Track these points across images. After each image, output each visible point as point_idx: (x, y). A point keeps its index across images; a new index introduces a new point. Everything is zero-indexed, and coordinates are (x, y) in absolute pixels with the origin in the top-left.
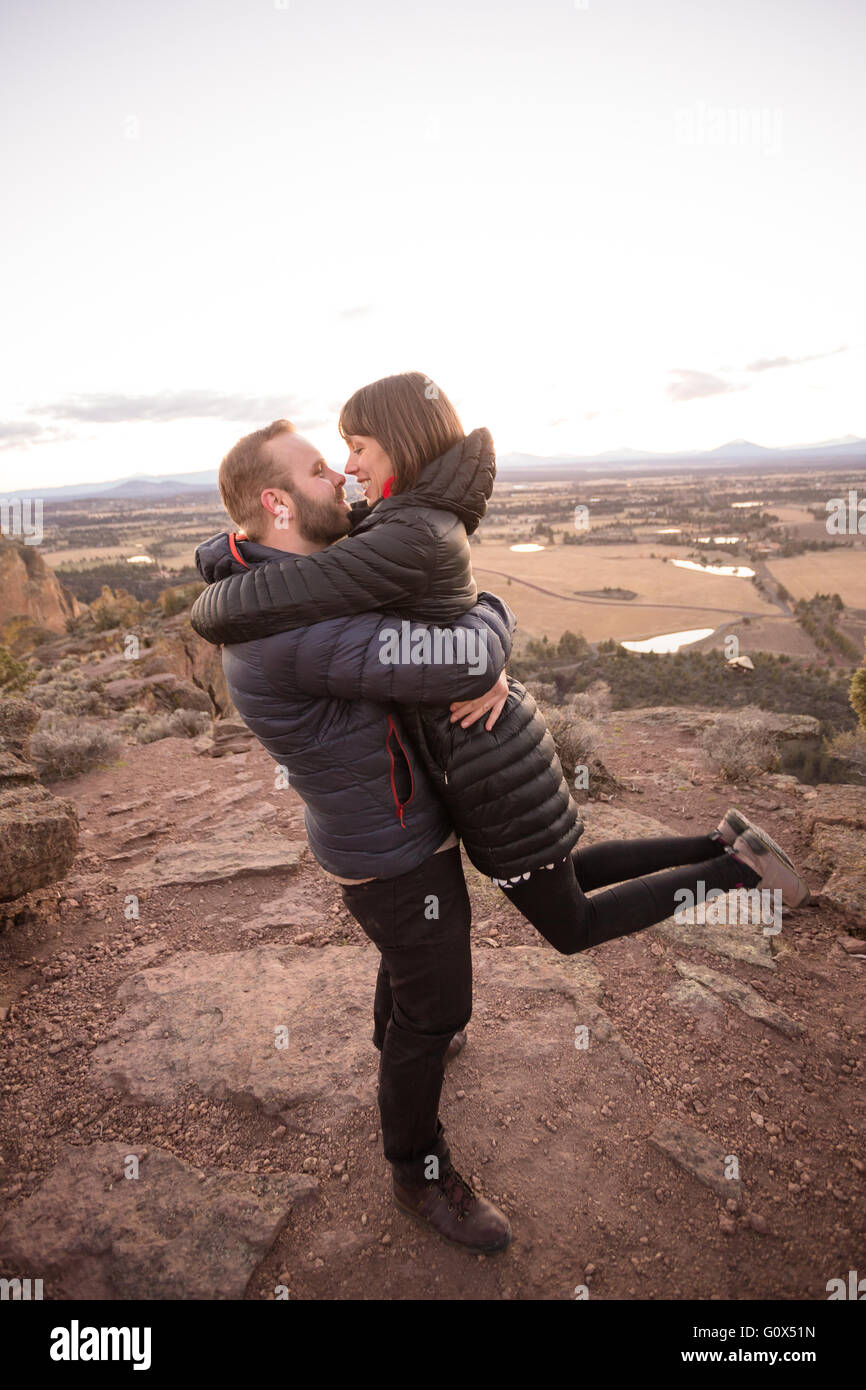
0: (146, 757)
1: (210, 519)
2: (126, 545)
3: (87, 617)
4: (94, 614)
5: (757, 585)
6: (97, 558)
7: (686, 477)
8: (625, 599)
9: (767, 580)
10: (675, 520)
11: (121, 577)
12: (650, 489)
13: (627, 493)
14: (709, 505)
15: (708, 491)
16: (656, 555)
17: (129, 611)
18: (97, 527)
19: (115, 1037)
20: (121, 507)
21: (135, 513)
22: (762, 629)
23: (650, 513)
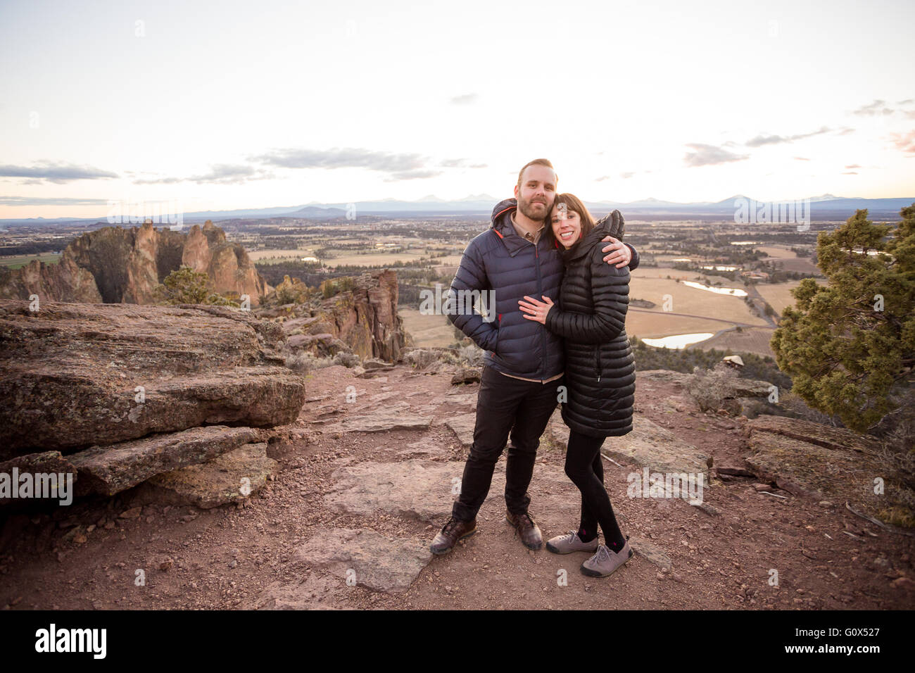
0: (325, 375)
1: (358, 235)
2: (301, 249)
3: (273, 295)
4: (278, 293)
5: (748, 303)
6: (282, 257)
7: (697, 222)
8: (646, 307)
9: (757, 299)
10: (686, 252)
11: (297, 270)
12: (669, 229)
13: (652, 231)
14: (713, 242)
15: (713, 232)
16: (672, 277)
17: (301, 294)
18: (284, 236)
19: (334, 491)
20: (300, 224)
21: (309, 229)
22: (752, 336)
23: (669, 246)
